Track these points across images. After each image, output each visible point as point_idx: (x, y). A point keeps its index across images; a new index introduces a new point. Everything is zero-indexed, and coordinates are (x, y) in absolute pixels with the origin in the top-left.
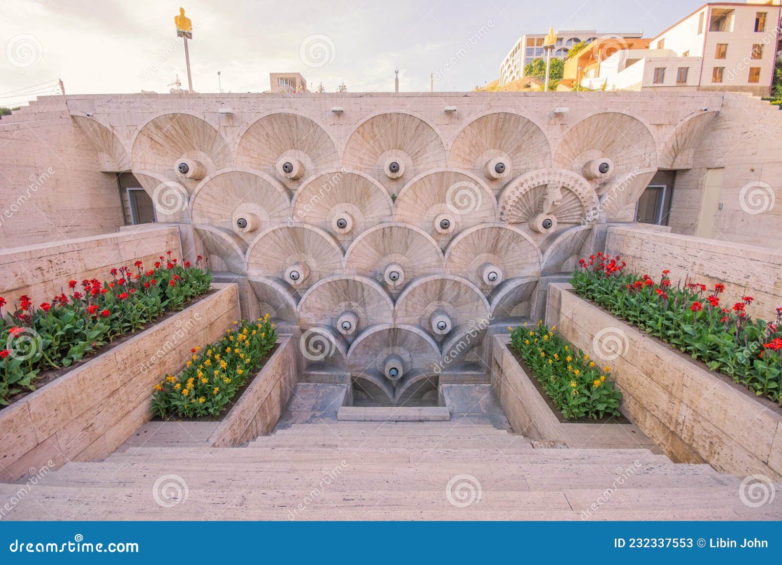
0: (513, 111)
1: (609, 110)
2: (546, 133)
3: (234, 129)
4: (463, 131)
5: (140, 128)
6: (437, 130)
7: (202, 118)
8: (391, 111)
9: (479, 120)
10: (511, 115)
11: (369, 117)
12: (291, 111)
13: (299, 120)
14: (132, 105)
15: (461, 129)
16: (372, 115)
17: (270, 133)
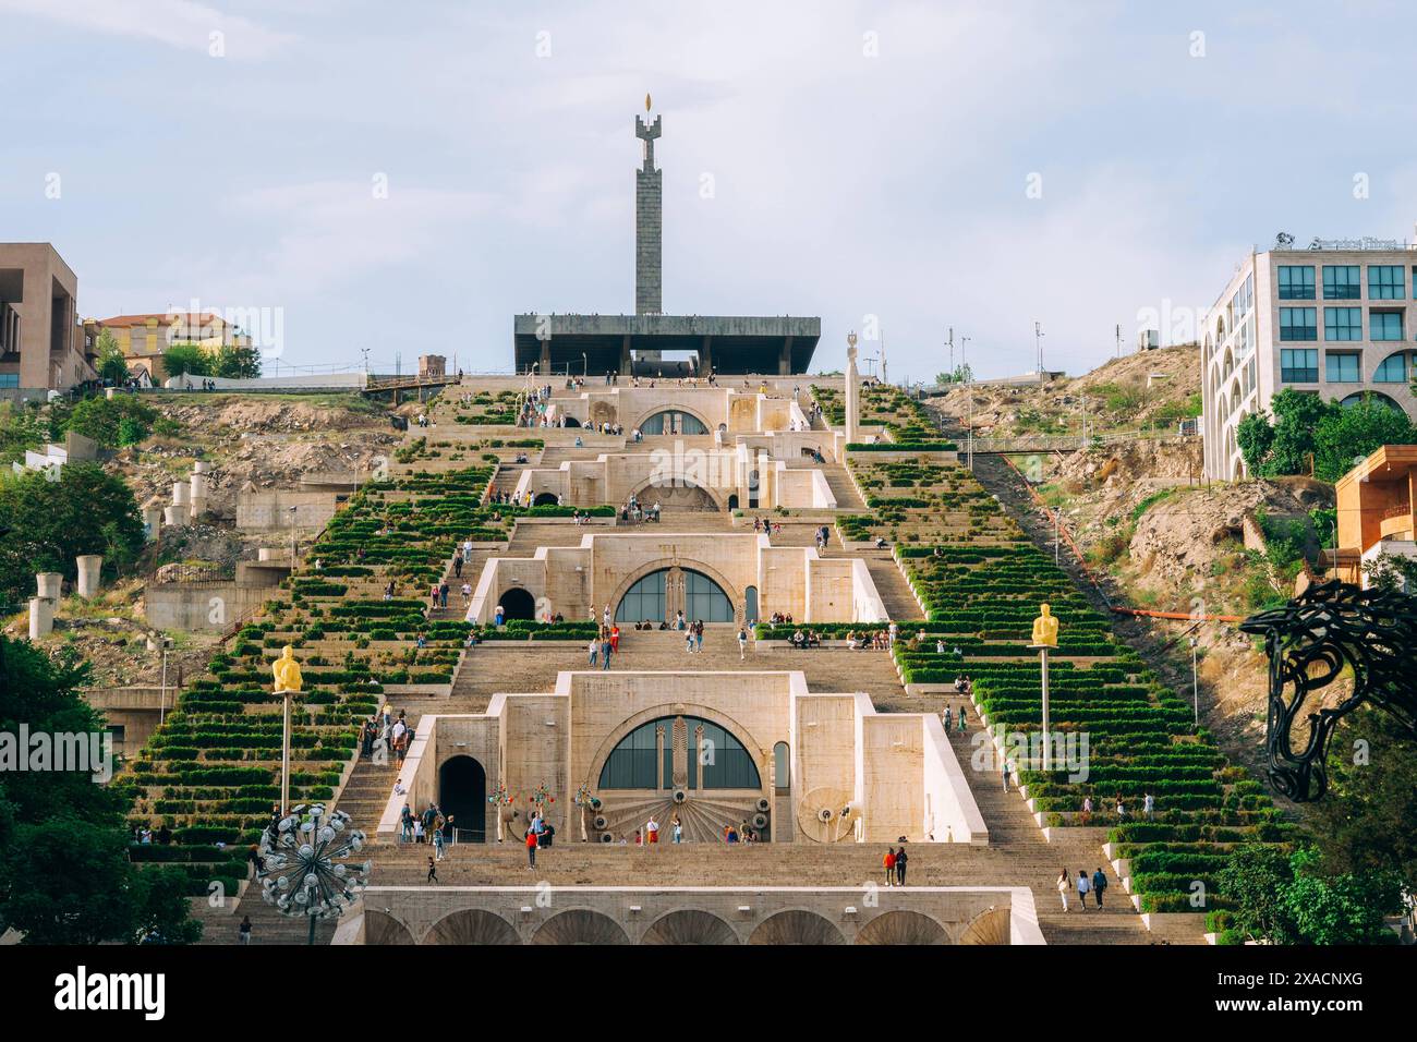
0: (807, 909)
1: (901, 909)
2: (840, 929)
3: (529, 924)
4: (759, 927)
5: (435, 922)
6: (732, 927)
7: (498, 914)
8: (687, 908)
9: (774, 917)
10: (805, 912)
11: (664, 914)
12: (587, 908)
13: (595, 917)
14: (429, 902)
15: (756, 926)
16: (669, 912)
17: (563, 927)
